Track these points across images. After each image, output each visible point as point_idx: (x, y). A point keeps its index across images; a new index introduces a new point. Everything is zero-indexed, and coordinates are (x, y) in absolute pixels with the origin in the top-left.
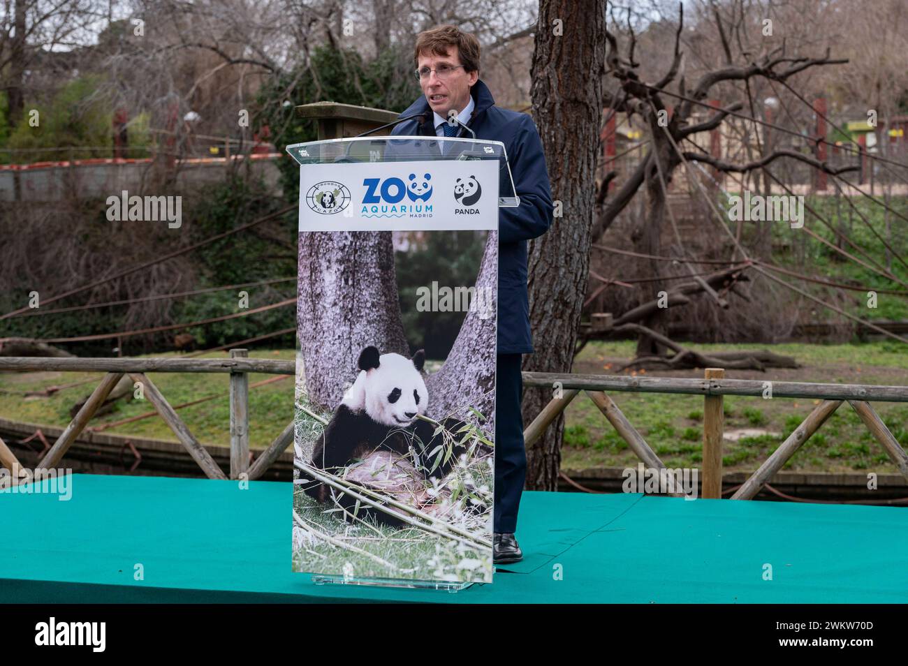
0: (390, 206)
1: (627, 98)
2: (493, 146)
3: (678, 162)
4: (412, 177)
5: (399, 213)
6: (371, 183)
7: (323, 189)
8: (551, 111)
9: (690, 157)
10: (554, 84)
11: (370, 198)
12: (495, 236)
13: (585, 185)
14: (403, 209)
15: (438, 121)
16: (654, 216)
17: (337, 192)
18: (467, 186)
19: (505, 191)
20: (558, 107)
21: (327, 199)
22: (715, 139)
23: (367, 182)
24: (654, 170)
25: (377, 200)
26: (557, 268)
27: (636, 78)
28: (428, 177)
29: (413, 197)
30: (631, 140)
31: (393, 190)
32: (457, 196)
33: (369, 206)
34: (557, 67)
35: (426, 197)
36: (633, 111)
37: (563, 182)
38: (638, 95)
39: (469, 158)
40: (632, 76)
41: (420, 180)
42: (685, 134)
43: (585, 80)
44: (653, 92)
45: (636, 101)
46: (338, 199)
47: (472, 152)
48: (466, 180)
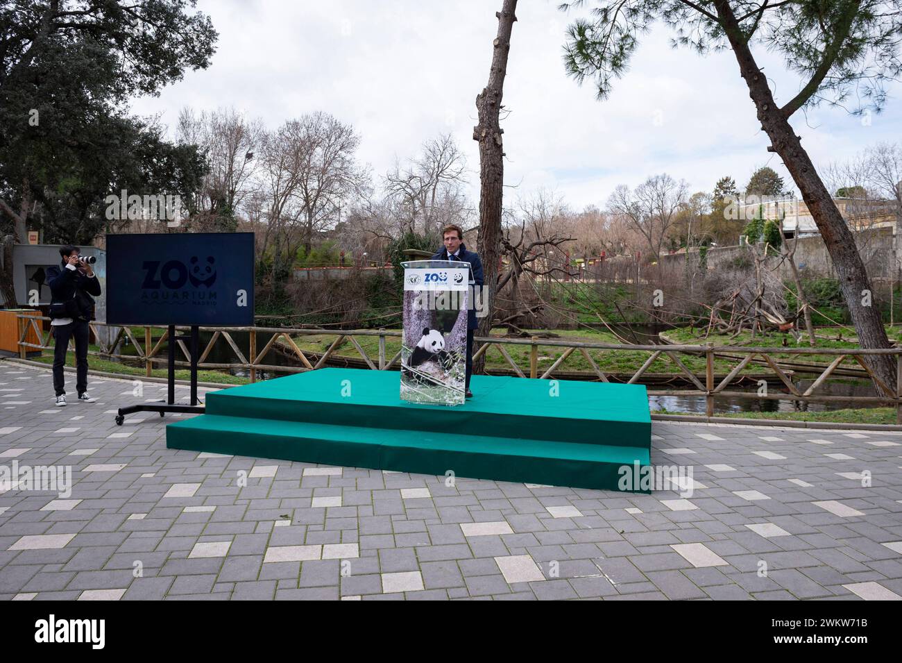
0: (434, 282)
1: (506, 250)
2: (466, 264)
3: (522, 271)
4: (441, 273)
5: (436, 285)
6: (428, 275)
7: (412, 277)
8: (483, 254)
9: (525, 269)
10: (484, 245)
11: (427, 280)
14: (438, 284)
15: (449, 254)
16: (514, 288)
17: (416, 278)
18: (458, 277)
19: (470, 278)
20: (485, 252)
21: (413, 280)
22: (533, 264)
23: (426, 275)
24: (514, 273)
25: (429, 280)
28: (446, 273)
29: (441, 280)
30: (507, 264)
31: (435, 278)
32: (455, 280)
33: (427, 282)
34: (485, 239)
35: (445, 280)
36: (508, 255)
38: (509, 250)
39: (459, 267)
40: (508, 243)
41: (443, 274)
42: (524, 262)
43: (495, 244)
44: (514, 248)
45: (508, 252)
46: (417, 280)
48: (458, 275)
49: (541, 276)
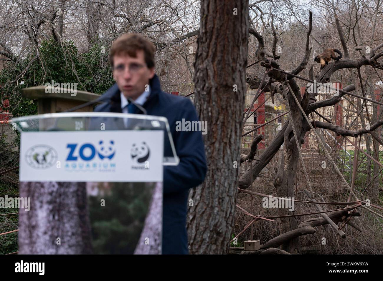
0: (85, 163)
1: (271, 82)
2: (156, 121)
3: (309, 129)
4: (101, 143)
5: (91, 168)
6: (72, 147)
8: (209, 93)
9: (317, 125)
10: (211, 73)
11: (71, 158)
12: (160, 186)
13: (233, 147)
14: (95, 165)
15: (124, 102)
16: (290, 168)
17: (47, 153)
18: (140, 150)
19: (168, 153)
20: (213, 90)
21: (40, 158)
23: (69, 146)
24: (291, 134)
25: (75, 159)
26: (212, 208)
27: (277, 66)
28: (112, 142)
29: (102, 157)
30: (276, 112)
31: (87, 152)
32: (133, 157)
33: (71, 163)
34: (213, 61)
35: (111, 157)
36: (276, 92)
37: (217, 145)
38: (279, 79)
39: (142, 129)
40: (274, 65)
41: (107, 145)
42: (313, 109)
43: (234, 71)
44: (290, 77)
45: (277, 84)
46: (48, 158)
47: (144, 125)
48: (139, 146)
49: (352, 139)
